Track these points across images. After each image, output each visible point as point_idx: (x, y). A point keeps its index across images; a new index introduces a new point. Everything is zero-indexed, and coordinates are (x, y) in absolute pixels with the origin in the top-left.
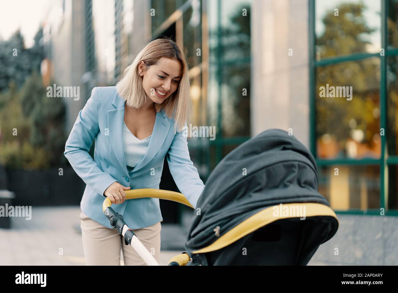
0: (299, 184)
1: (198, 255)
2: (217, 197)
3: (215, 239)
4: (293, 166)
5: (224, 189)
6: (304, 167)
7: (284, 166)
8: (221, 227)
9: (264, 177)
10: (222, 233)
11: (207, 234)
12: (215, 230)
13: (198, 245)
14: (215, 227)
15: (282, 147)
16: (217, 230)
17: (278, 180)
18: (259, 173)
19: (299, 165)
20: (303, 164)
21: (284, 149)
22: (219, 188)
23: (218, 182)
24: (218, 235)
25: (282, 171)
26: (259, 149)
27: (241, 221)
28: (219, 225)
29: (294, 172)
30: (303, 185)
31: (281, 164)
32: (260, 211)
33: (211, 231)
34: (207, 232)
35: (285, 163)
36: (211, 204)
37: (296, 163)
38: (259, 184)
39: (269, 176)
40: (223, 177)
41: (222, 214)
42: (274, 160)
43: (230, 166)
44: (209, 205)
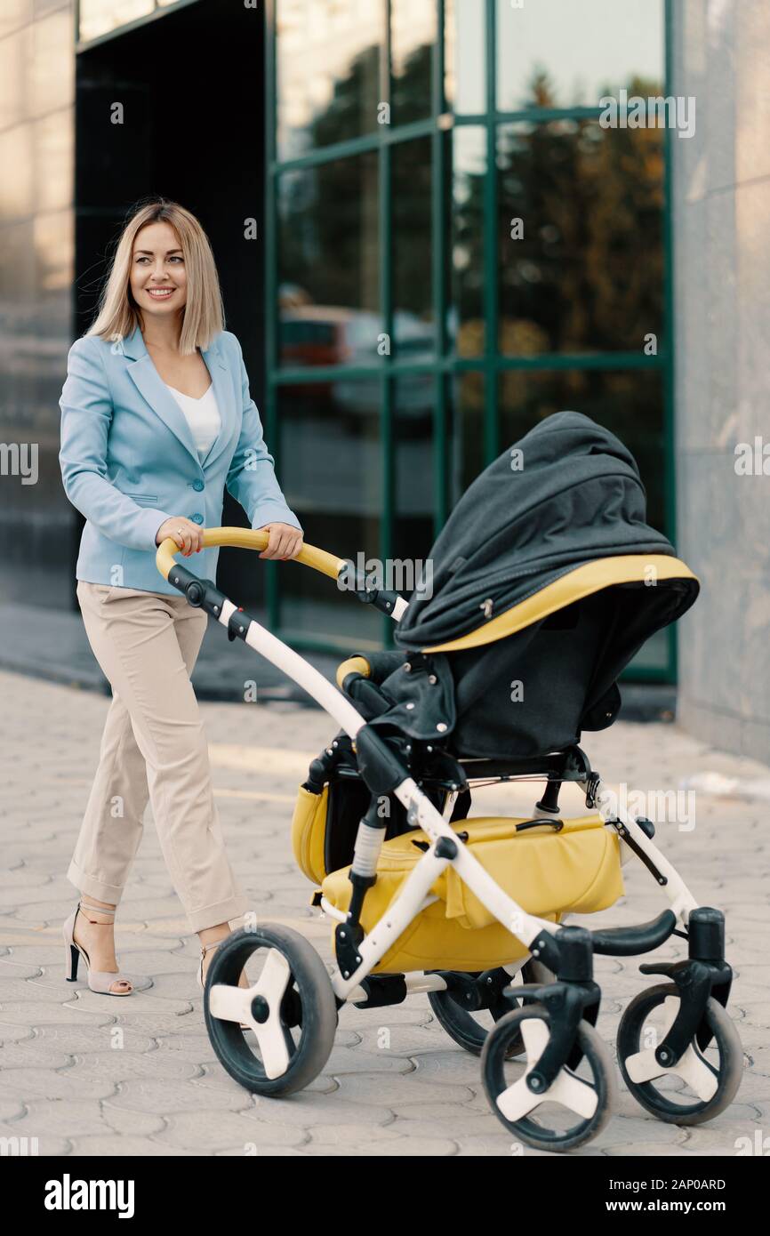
0: (626, 520)
1: (425, 657)
2: (480, 542)
3: (482, 621)
4: (617, 484)
5: (493, 527)
6: (633, 486)
7: (602, 483)
8: (494, 602)
9: (569, 504)
10: (497, 611)
11: (462, 615)
12: (482, 606)
13: (438, 636)
14: (483, 601)
15: (590, 449)
16: (487, 606)
17: (592, 511)
18: (561, 496)
19: (625, 482)
20: (632, 481)
21: (595, 452)
22: (484, 526)
23: (481, 514)
24: (490, 616)
25: (597, 493)
26: (552, 452)
27: (537, 588)
28: (491, 597)
29: (619, 495)
30: (632, 521)
31: (597, 480)
32: (573, 570)
33: (475, 607)
34: (462, 611)
35: (604, 479)
36: (467, 558)
37: (621, 478)
38: (560, 519)
39: (578, 503)
40: (490, 505)
41: (495, 575)
42: (585, 473)
43: (502, 483)
44: (461, 560)
